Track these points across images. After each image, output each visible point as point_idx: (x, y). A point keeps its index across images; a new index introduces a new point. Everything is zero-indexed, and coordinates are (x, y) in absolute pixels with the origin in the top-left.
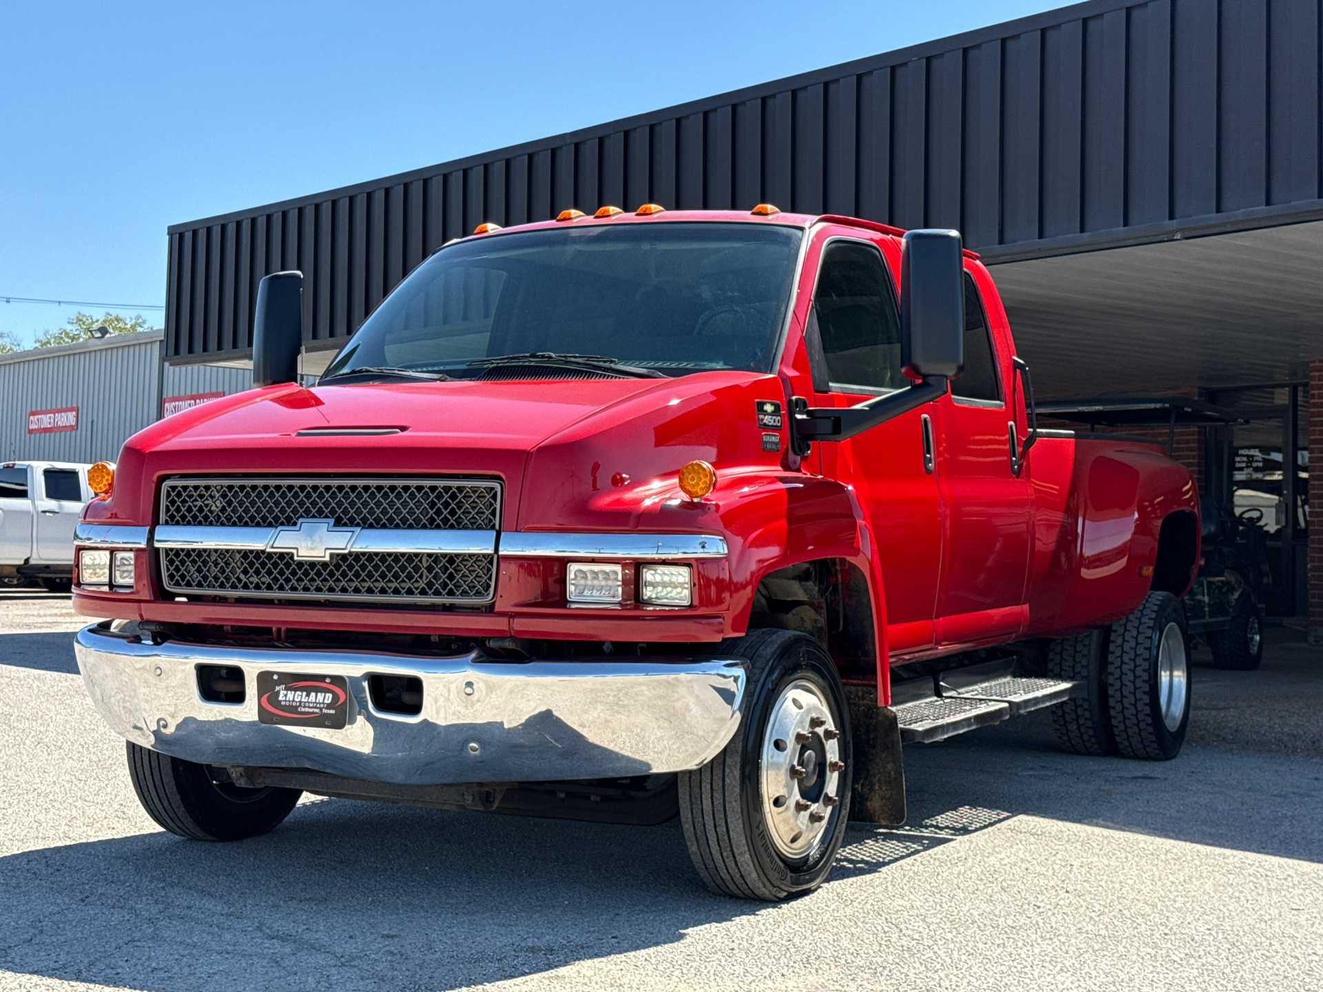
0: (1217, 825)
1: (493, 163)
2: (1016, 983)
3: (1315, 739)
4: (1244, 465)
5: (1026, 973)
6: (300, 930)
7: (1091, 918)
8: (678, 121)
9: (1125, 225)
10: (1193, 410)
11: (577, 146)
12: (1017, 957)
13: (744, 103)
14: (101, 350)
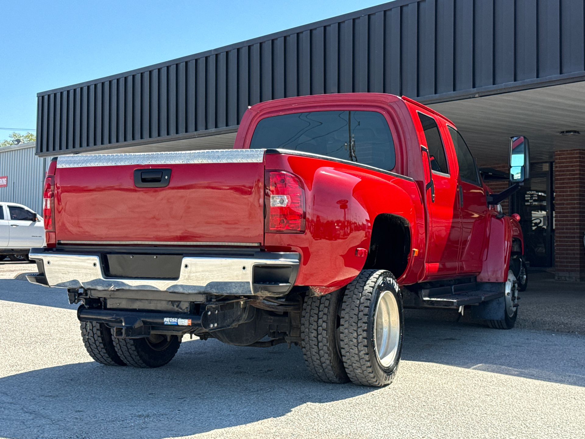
0: (472, 359)
1: (180, 63)
2: (347, 427)
3: (533, 322)
4: (529, 198)
5: (354, 422)
6: (40, 409)
7: (395, 399)
8: (261, 44)
9: (454, 90)
10: (493, 174)
11: (217, 55)
12: (353, 416)
13: (289, 36)
14: (17, 150)
